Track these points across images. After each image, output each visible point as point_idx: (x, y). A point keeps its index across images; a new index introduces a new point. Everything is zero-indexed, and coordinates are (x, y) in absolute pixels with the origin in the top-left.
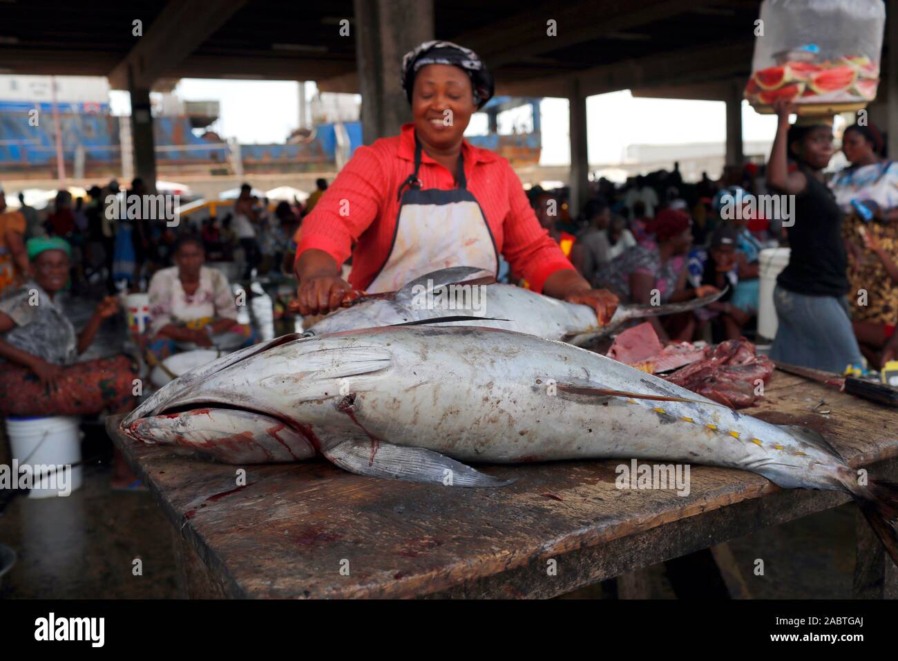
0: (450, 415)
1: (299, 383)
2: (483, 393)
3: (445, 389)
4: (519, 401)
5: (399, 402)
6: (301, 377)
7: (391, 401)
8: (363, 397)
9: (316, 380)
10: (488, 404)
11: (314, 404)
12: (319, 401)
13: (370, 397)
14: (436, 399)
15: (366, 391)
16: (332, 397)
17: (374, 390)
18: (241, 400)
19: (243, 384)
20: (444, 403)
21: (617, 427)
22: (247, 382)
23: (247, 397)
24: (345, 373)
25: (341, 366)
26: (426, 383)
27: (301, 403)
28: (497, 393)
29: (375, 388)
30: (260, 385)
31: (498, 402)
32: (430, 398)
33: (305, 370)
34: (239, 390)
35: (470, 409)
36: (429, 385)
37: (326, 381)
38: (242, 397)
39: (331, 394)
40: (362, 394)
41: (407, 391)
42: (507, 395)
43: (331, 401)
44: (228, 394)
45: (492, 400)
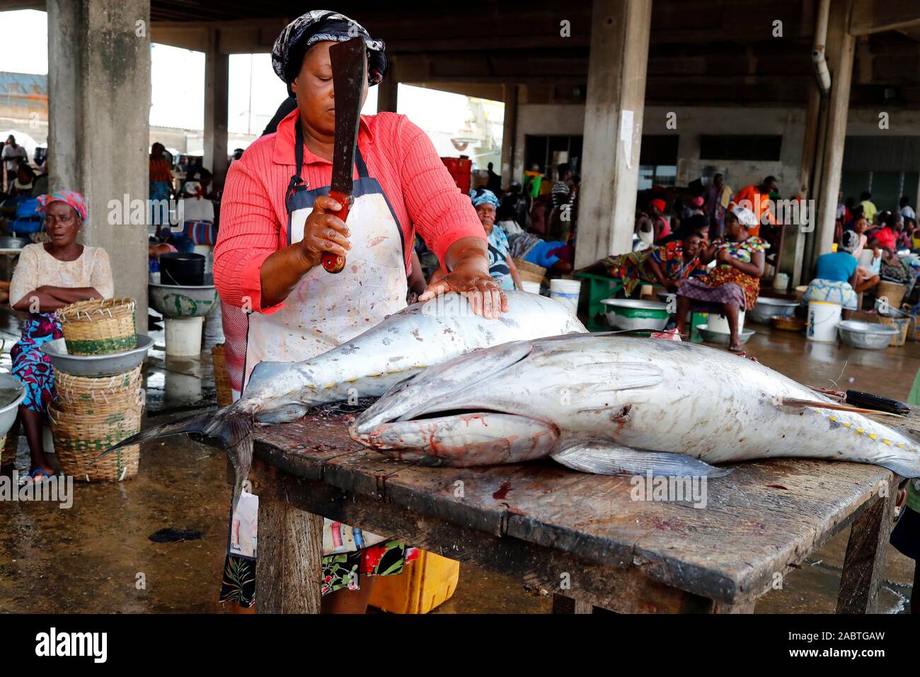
0: (700, 425)
1: (581, 393)
2: (726, 405)
3: (702, 401)
4: (749, 411)
5: (665, 413)
6: (583, 388)
7: (659, 412)
8: (637, 408)
9: (598, 391)
10: (729, 415)
11: (592, 413)
12: (597, 411)
13: (643, 408)
14: (693, 410)
15: (640, 403)
16: (611, 408)
17: (647, 402)
18: (516, 408)
19: (523, 393)
20: (698, 414)
21: (802, 433)
22: (528, 391)
23: (523, 405)
24: (625, 386)
25: (620, 379)
26: (688, 396)
27: (580, 412)
28: (736, 405)
29: (649, 400)
30: (541, 394)
31: (736, 413)
32: (689, 411)
33: (587, 382)
34: (518, 399)
35: (716, 419)
36: (690, 398)
37: (607, 393)
38: (518, 405)
39: (610, 405)
40: (636, 406)
41: (673, 403)
42: (742, 407)
43: (609, 411)
44: (505, 402)
45: (733, 412)
